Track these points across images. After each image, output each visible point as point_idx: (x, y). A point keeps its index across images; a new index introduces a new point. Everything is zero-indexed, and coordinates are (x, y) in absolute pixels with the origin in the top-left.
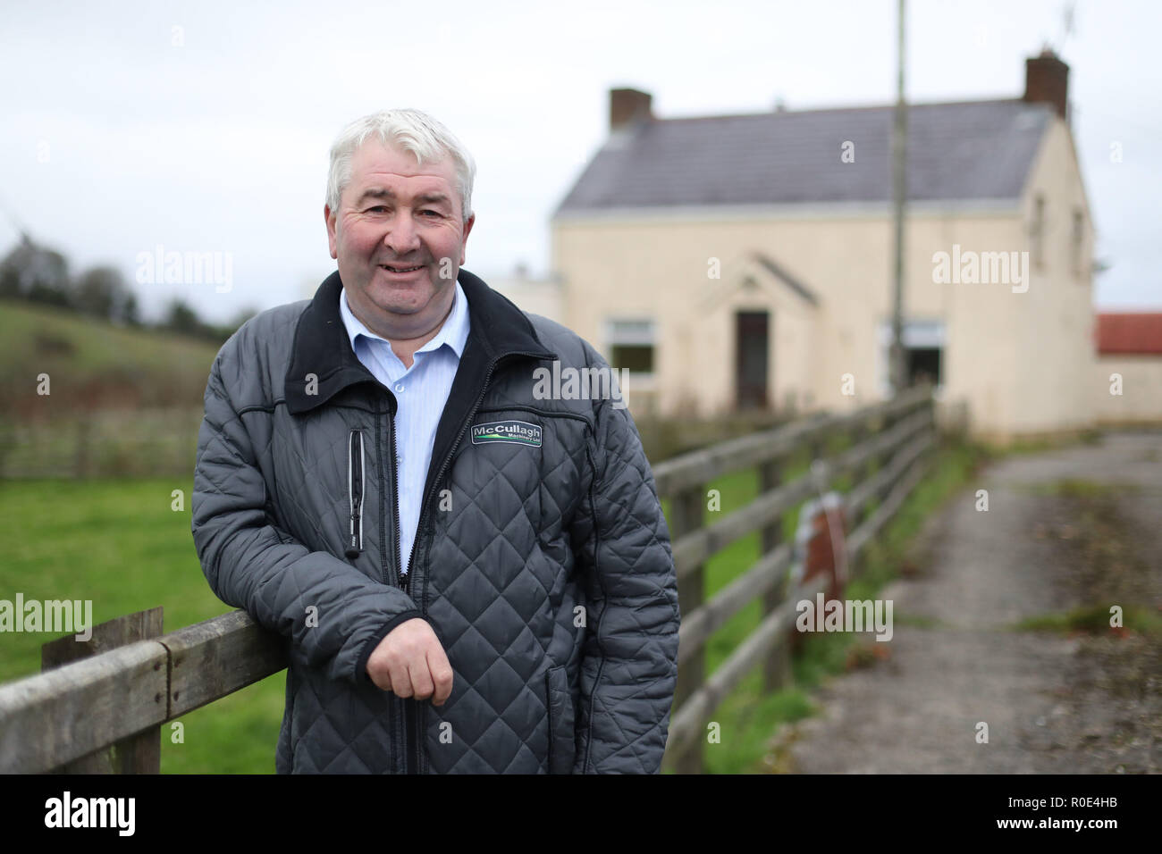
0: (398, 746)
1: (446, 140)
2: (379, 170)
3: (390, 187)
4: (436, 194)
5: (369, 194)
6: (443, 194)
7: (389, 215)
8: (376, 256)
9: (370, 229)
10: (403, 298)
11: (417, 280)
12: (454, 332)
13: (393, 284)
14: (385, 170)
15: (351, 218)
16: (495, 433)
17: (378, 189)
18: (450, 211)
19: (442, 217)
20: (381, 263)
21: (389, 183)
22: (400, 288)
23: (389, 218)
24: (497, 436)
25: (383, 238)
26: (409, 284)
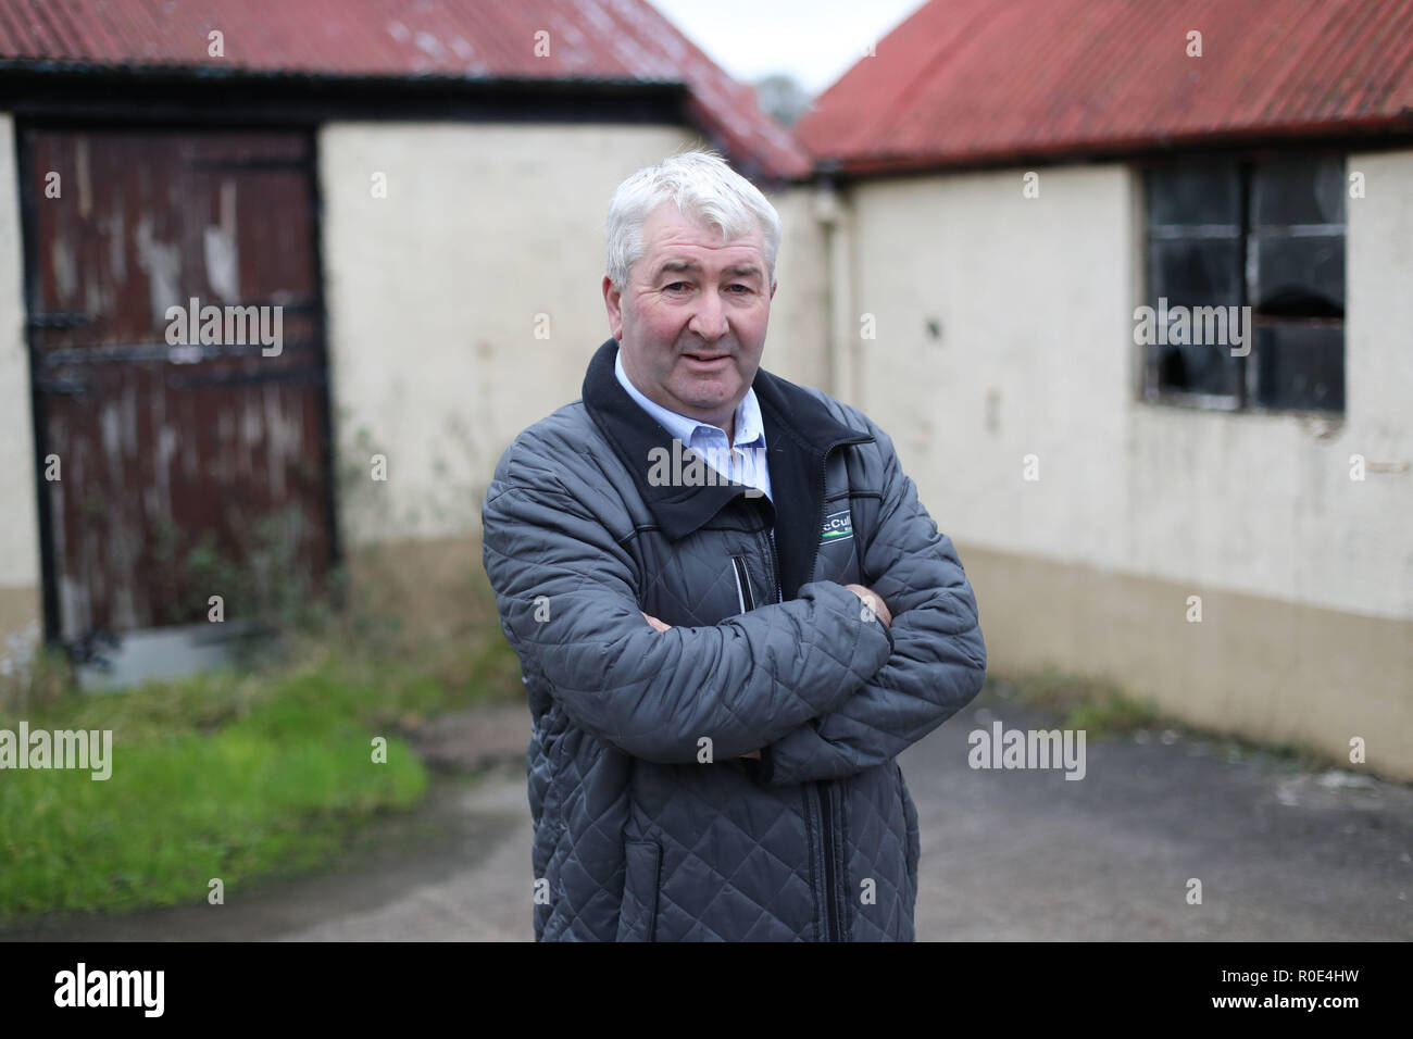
0: (819, 894)
1: (754, 203)
2: (679, 241)
3: (695, 260)
4: (747, 266)
5: (668, 268)
6: (754, 266)
7: (693, 293)
8: (680, 344)
9: (671, 311)
10: (709, 390)
11: (724, 369)
12: (753, 425)
13: (698, 374)
14: (685, 241)
15: (647, 298)
16: (833, 529)
17: (681, 262)
18: (760, 284)
19: (752, 292)
20: (685, 352)
21: (692, 255)
22: (706, 379)
23: (692, 298)
24: (835, 533)
25: (688, 323)
26: (713, 374)
